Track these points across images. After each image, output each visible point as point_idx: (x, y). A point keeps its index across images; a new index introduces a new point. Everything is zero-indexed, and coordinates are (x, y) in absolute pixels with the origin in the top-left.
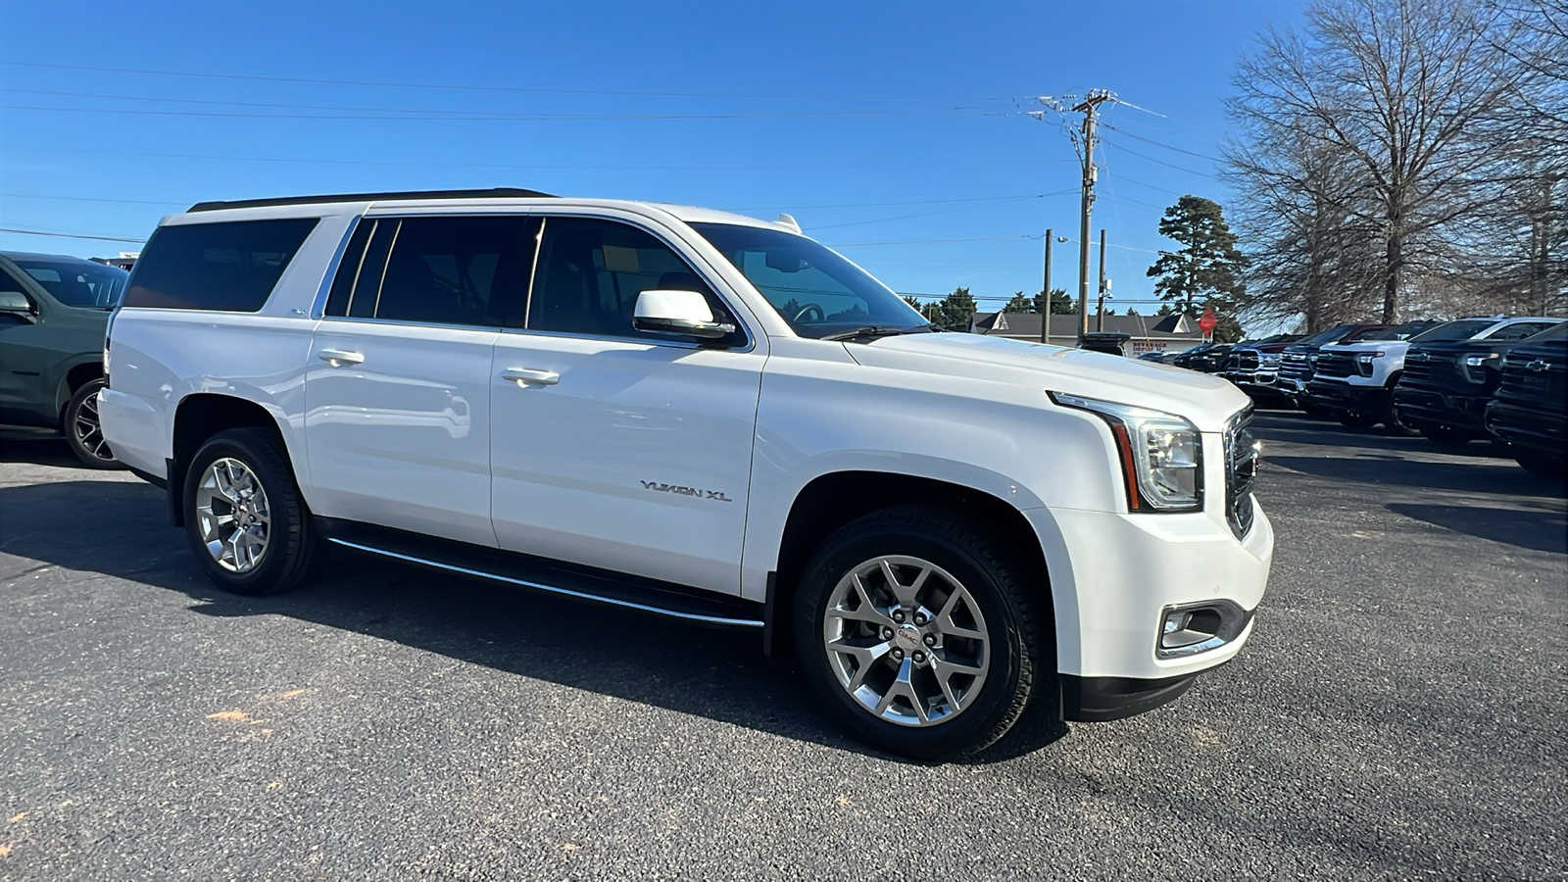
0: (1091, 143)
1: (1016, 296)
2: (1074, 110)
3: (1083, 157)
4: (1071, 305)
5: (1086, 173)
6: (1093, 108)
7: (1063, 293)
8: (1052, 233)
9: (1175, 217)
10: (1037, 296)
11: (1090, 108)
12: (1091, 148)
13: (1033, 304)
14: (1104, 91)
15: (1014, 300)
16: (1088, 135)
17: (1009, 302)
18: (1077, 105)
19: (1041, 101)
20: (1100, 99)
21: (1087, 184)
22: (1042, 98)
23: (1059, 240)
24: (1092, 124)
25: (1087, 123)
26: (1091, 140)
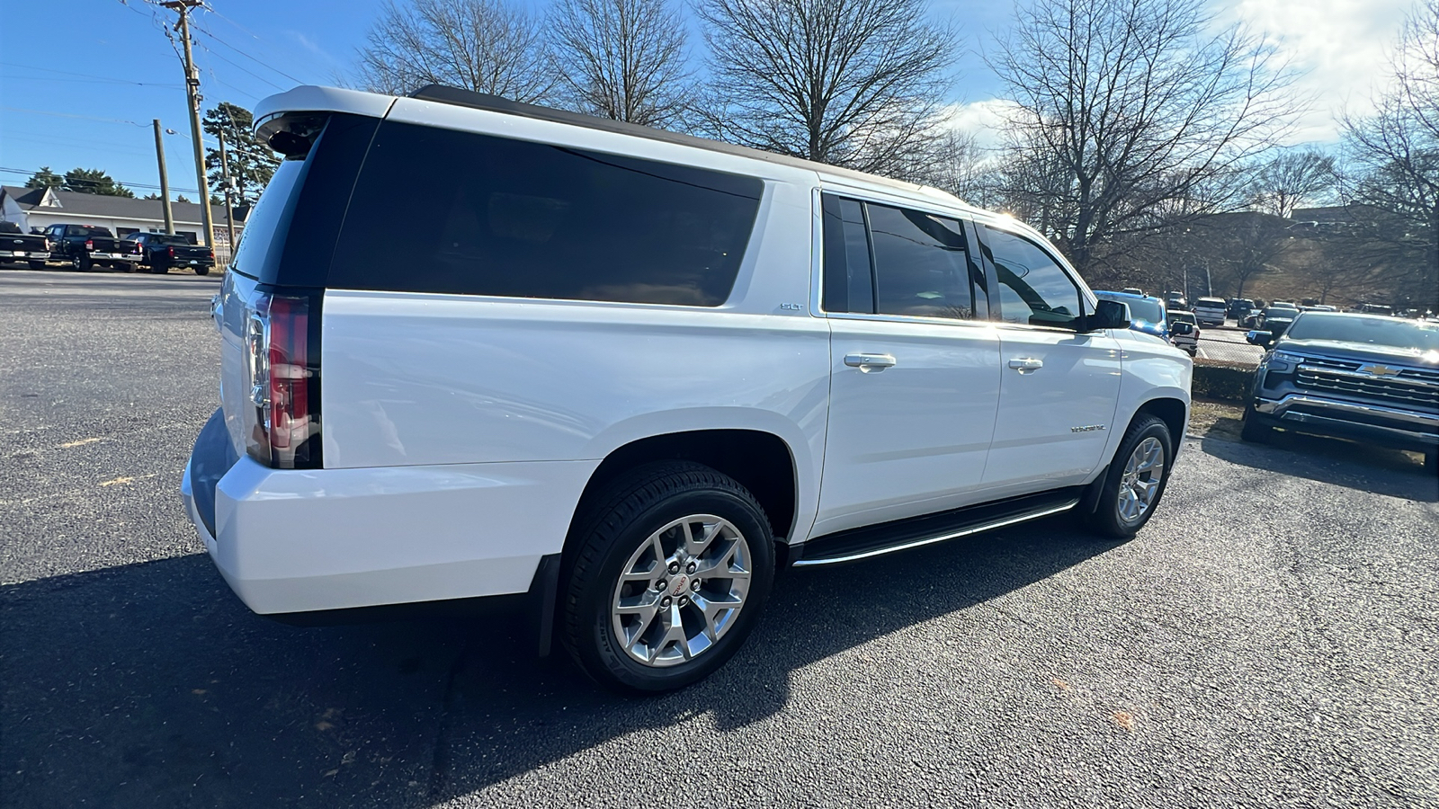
0: (189, 44)
1: (41, 171)
3: (183, 56)
4: (114, 187)
5: (188, 72)
6: (187, 10)
7: (102, 174)
8: (160, 123)
9: (216, 120)
10: (69, 173)
11: (183, 9)
12: (190, 48)
13: (65, 181)
15: (38, 175)
17: (33, 177)
21: (192, 82)
23: (167, 131)
24: (187, 26)
25: (181, 22)
26: (188, 41)
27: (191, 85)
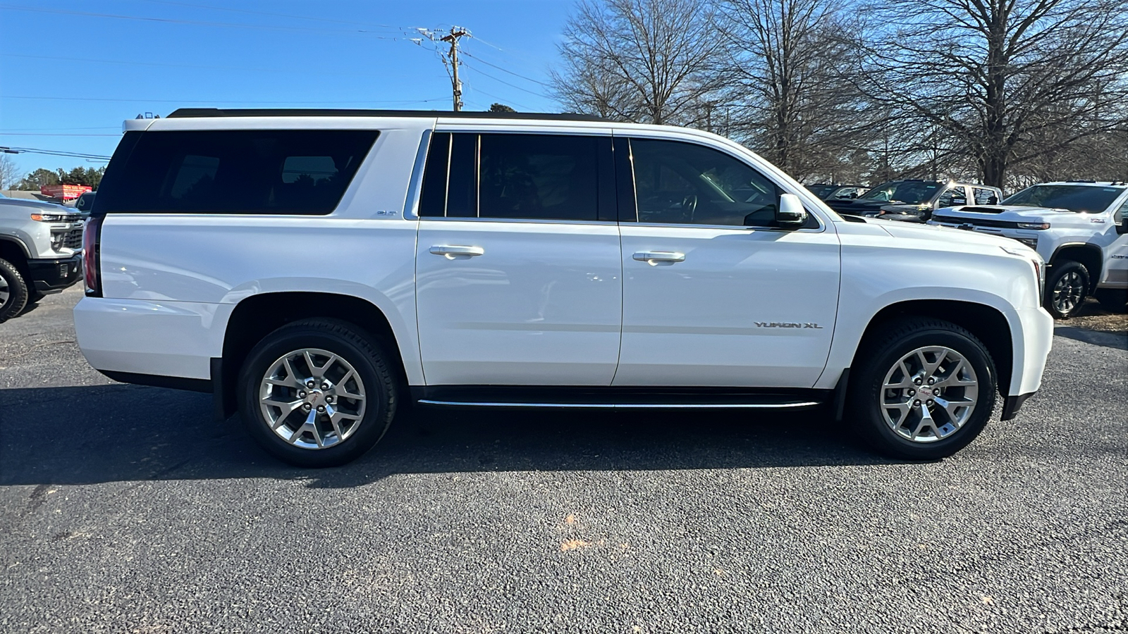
0: (456, 65)
2: (441, 40)
3: (452, 75)
5: (455, 86)
6: (456, 40)
11: (454, 40)
12: (457, 68)
14: (463, 28)
16: (454, 58)
18: (443, 36)
19: (420, 31)
20: (460, 34)
21: (457, 93)
22: (420, 29)
24: (456, 51)
25: (452, 49)
26: (456, 63)
27: (456, 96)
